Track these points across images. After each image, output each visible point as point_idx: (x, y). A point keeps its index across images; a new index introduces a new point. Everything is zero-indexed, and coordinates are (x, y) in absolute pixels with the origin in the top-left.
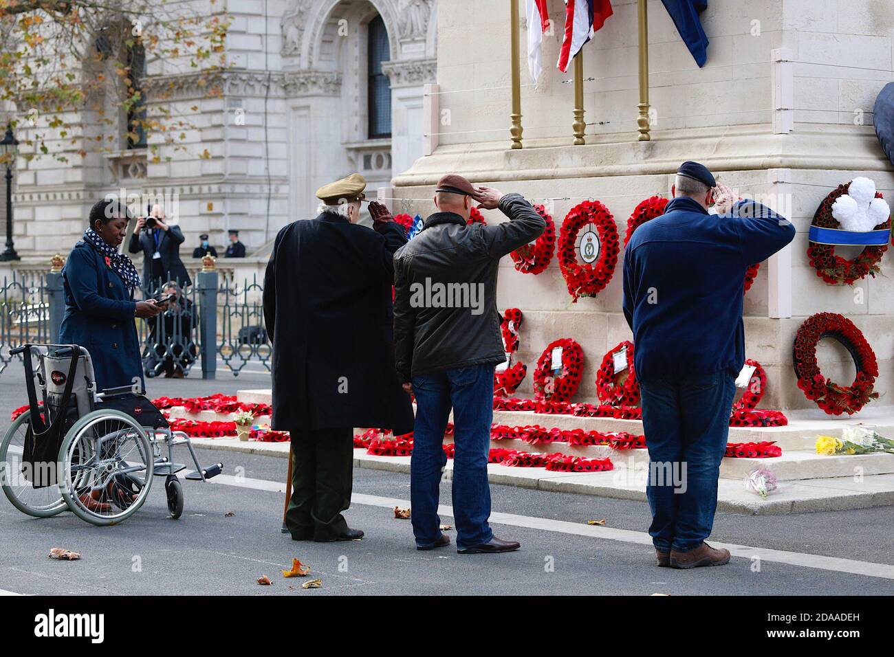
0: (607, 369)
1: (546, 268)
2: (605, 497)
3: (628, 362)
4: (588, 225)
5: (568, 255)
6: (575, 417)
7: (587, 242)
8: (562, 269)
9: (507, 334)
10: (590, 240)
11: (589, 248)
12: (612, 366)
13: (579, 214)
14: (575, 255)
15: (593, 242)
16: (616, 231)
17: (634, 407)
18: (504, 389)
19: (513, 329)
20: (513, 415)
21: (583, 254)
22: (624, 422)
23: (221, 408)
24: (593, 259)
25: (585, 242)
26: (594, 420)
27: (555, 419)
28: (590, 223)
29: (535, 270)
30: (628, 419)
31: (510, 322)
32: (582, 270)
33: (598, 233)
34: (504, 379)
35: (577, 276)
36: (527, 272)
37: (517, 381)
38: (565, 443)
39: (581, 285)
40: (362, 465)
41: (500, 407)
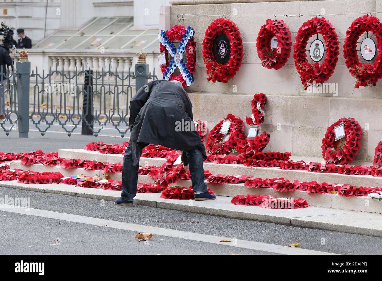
0: (330, 138)
1: (284, 65)
2: (341, 232)
3: (345, 133)
4: (316, 35)
5: (301, 56)
6: (309, 172)
7: (315, 47)
8: (296, 65)
9: (255, 111)
10: (317, 45)
11: (317, 51)
12: (334, 135)
13: (310, 26)
14: (305, 56)
15: (319, 47)
16: (337, 39)
17: (353, 166)
18: (254, 151)
19: (260, 108)
20: (264, 170)
21: (312, 55)
22: (346, 177)
23: (48, 162)
24: (319, 59)
25: (313, 46)
26: (324, 175)
27: (295, 173)
28: (317, 33)
29: (276, 66)
30: (349, 174)
31: (257, 104)
32: (311, 66)
33: (323, 41)
34: (254, 144)
35: (308, 71)
36: (270, 68)
37: (263, 145)
38: (305, 191)
39: (311, 77)
40: (158, 206)
41: (254, 165)
